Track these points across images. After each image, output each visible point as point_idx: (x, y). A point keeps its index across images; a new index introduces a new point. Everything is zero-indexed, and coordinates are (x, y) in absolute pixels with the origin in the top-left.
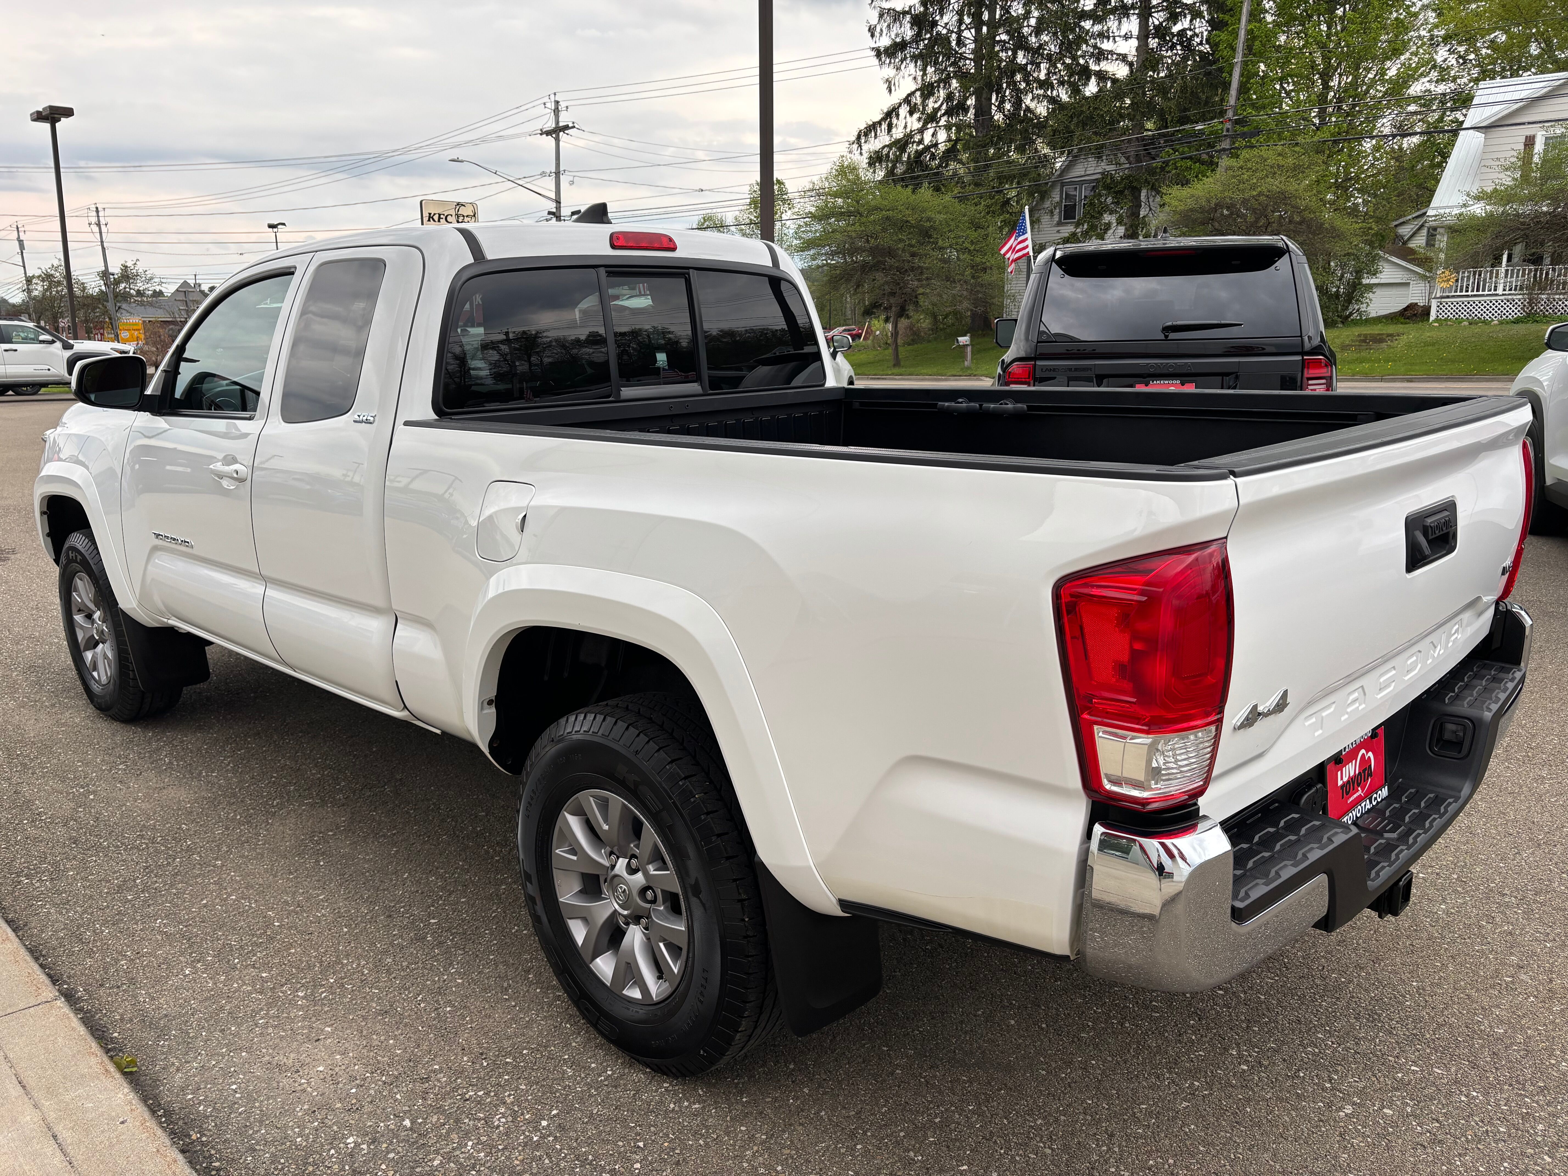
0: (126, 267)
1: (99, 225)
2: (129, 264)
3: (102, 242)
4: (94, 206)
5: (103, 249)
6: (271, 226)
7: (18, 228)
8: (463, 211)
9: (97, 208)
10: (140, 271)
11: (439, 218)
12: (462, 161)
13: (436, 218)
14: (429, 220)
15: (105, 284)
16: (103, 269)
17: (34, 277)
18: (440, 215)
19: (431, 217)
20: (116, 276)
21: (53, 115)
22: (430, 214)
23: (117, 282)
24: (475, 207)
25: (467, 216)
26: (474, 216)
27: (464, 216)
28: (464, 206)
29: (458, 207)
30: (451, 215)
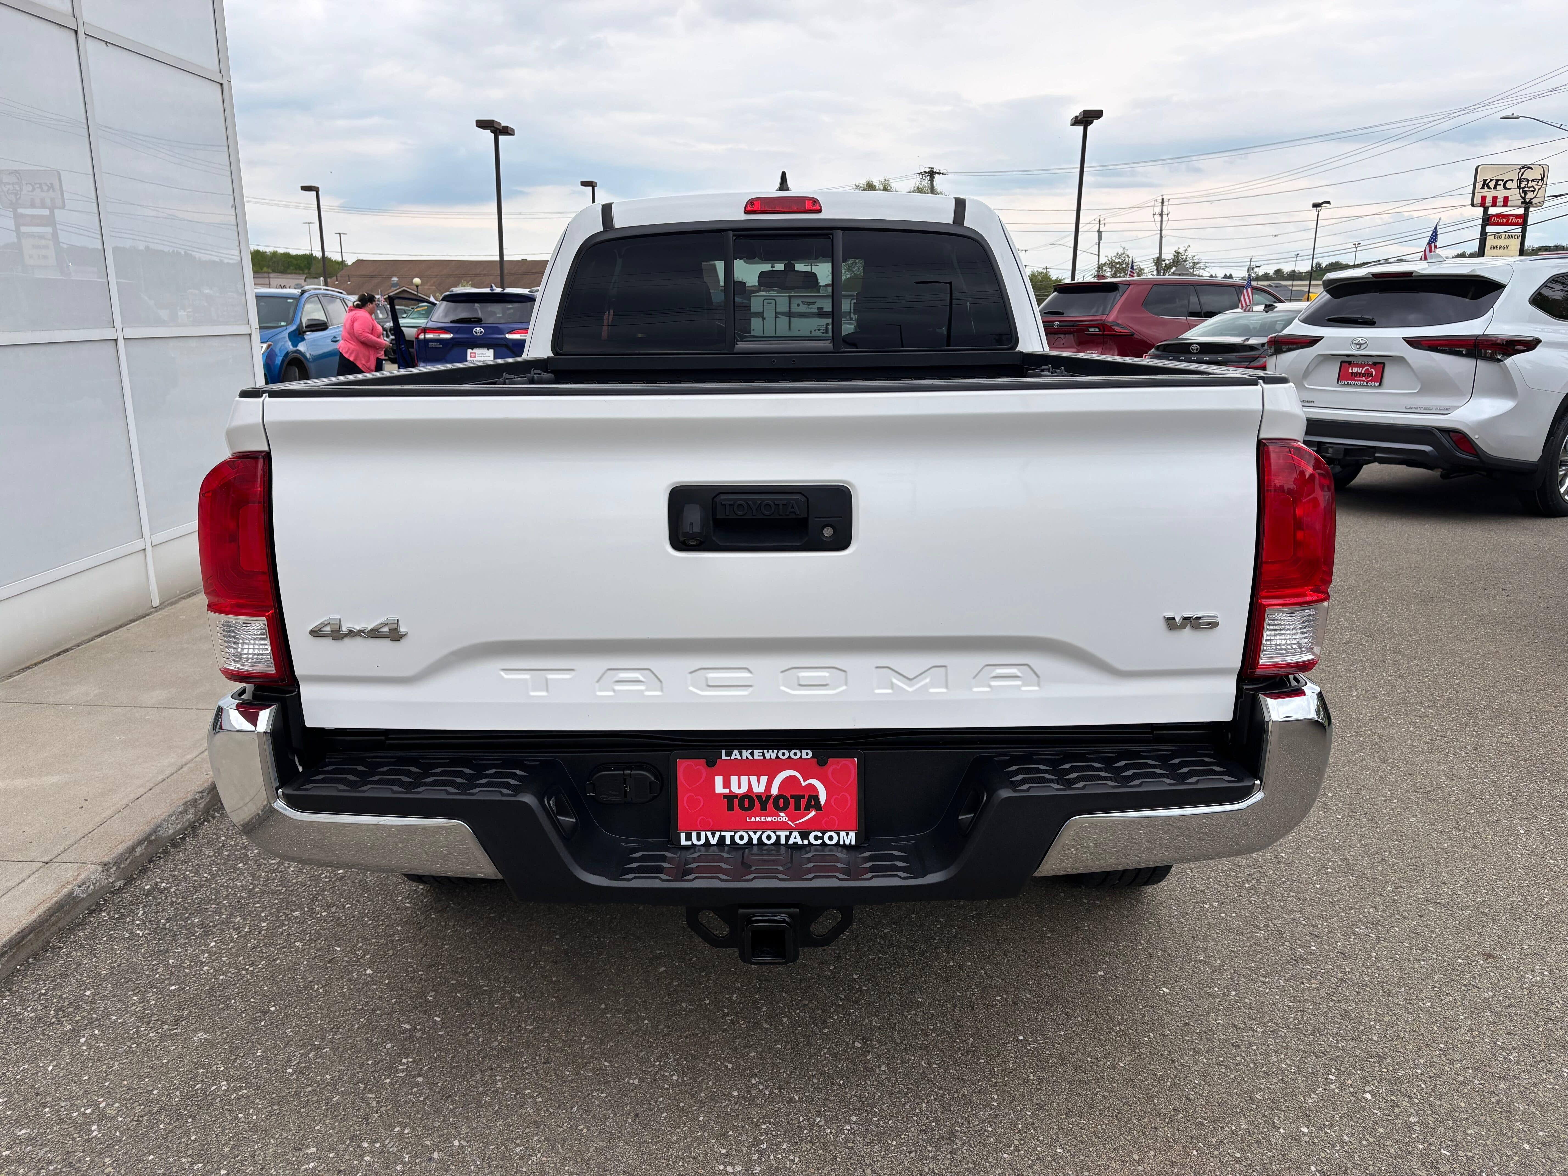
0: (1178, 253)
1: (1161, 215)
2: (1181, 251)
3: (1161, 230)
4: (1161, 198)
5: (1161, 237)
6: (1316, 205)
7: (1100, 221)
8: (1529, 175)
9: (1163, 199)
10: (1190, 256)
11: (1496, 185)
12: (1517, 118)
13: (1492, 185)
14: (1483, 188)
15: (1157, 269)
16: (1158, 255)
17: (1104, 264)
18: (1497, 181)
19: (1485, 184)
20: (1168, 262)
21: (1087, 119)
22: (1485, 181)
23: (1168, 267)
24: (1545, 168)
25: (1533, 180)
26: (1542, 179)
27: (1528, 181)
28: (1531, 168)
29: (1522, 171)
30: (1512, 181)
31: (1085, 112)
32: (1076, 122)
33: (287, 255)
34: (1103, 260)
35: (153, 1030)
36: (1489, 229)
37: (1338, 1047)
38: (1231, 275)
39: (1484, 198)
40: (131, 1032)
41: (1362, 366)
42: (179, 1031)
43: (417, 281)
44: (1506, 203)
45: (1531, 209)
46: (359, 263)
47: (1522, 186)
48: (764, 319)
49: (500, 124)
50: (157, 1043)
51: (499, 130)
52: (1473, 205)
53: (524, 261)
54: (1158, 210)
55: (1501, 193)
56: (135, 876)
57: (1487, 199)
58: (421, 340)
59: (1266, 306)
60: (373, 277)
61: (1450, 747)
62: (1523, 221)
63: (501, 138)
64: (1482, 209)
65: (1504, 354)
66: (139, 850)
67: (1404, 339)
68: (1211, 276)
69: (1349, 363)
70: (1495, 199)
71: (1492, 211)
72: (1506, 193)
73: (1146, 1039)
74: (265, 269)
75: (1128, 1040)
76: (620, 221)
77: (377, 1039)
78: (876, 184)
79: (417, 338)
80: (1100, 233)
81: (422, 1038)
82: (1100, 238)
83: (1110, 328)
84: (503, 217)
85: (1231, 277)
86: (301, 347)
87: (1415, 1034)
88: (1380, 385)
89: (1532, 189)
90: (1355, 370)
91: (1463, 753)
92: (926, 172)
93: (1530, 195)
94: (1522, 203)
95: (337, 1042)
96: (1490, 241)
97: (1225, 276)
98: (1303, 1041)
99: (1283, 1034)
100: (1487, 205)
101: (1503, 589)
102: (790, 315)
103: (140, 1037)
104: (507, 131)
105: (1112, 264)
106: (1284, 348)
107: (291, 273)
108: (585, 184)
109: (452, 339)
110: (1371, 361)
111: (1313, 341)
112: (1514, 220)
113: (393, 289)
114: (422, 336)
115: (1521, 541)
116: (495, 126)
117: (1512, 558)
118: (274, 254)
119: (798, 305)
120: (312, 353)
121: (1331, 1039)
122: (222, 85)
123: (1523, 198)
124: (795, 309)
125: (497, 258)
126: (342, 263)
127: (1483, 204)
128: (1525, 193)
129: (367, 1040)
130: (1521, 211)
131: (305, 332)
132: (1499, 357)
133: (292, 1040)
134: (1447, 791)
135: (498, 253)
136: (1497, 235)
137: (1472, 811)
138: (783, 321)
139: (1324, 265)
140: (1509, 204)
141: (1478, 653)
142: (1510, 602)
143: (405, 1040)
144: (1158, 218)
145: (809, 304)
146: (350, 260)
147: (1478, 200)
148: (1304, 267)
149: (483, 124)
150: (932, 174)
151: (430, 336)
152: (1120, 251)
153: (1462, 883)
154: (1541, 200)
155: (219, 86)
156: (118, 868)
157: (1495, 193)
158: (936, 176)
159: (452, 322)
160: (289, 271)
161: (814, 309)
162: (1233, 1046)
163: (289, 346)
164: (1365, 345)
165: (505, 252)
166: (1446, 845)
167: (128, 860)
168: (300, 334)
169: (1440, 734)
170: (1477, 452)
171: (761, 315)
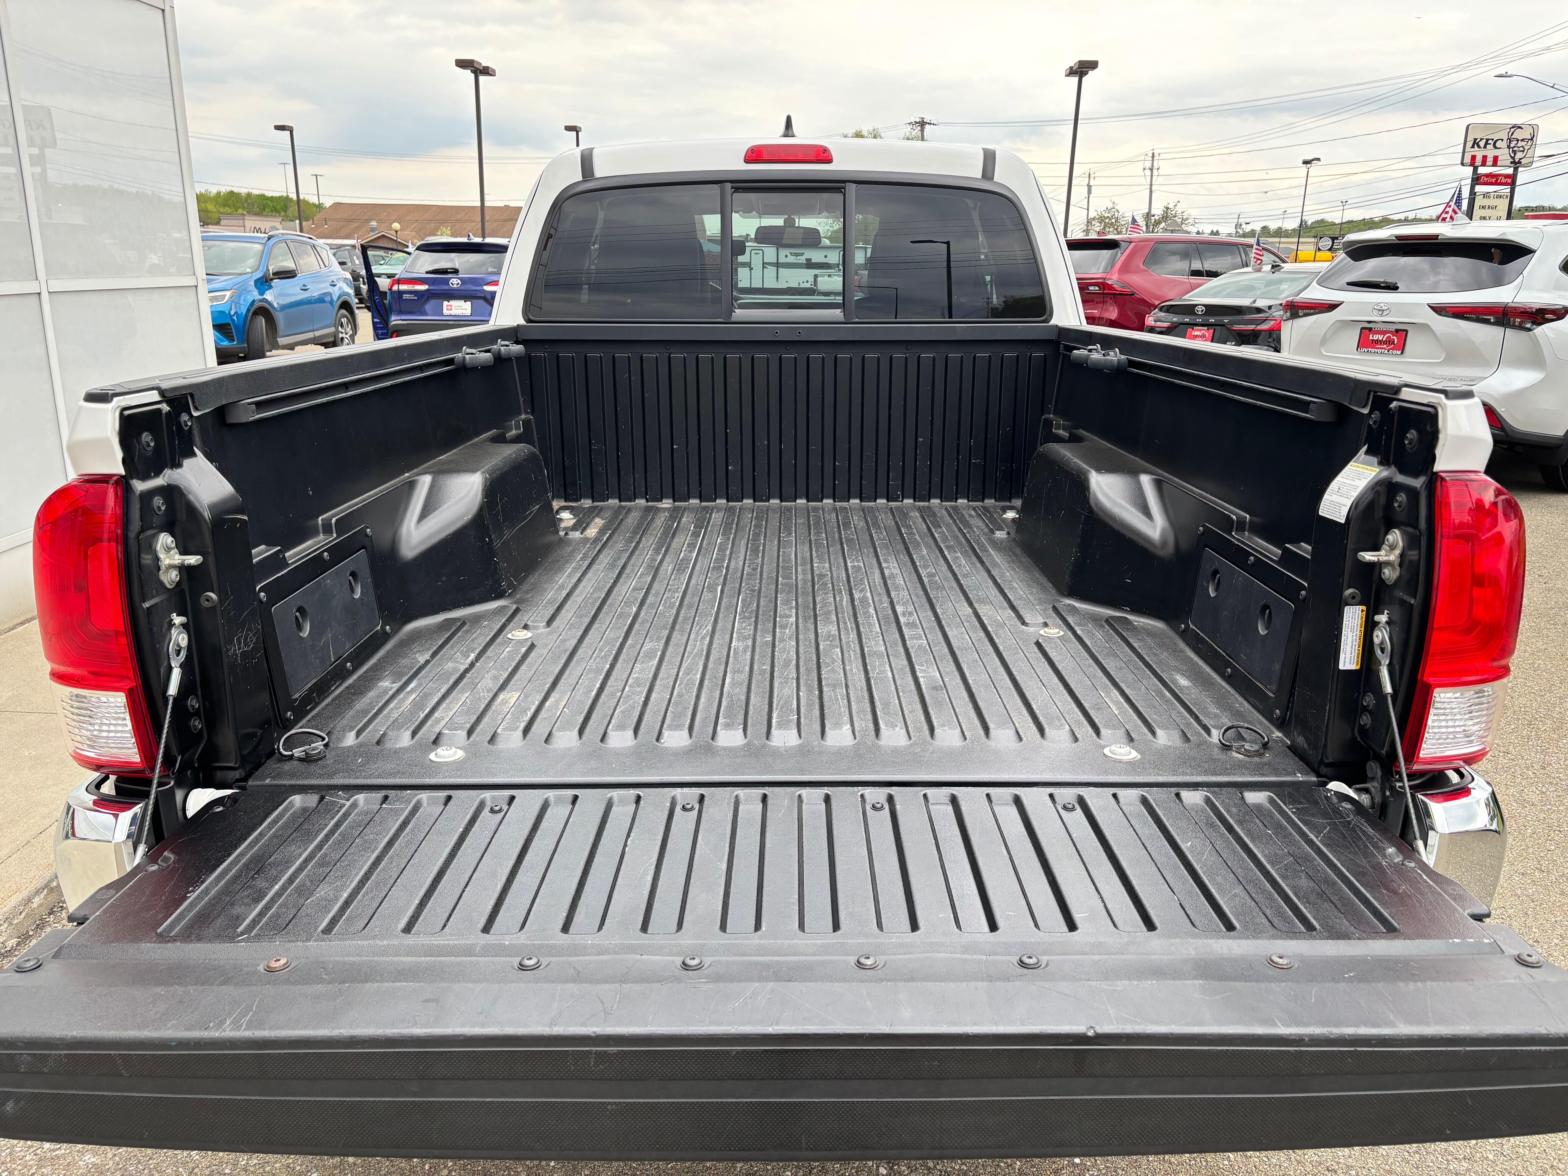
0: (1168, 208)
1: (1151, 169)
2: (1170, 206)
3: (1151, 185)
4: (1151, 152)
5: (1151, 192)
6: (1306, 162)
7: (1090, 175)
8: (1518, 134)
9: (1153, 154)
10: (1179, 211)
11: (1486, 144)
12: (1511, 76)
13: (1482, 144)
14: (1473, 147)
15: (1146, 225)
16: (1147, 211)
17: (1094, 219)
18: (1487, 140)
19: (1476, 143)
20: (1157, 218)
21: (1082, 69)
22: (1475, 140)
23: (1158, 223)
24: (1534, 128)
25: (1522, 140)
26: (1532, 139)
27: (1518, 140)
28: (1522, 128)
29: (1512, 130)
30: (1502, 140)
31: (1080, 62)
32: (1071, 72)
33: (262, 197)
34: (1092, 214)
35: (31, 1151)
36: (1479, 188)
37: (1449, 1170)
38: (1217, 231)
39: (1474, 158)
40: (4, 1154)
41: (1383, 333)
42: (63, 1151)
43: (396, 226)
44: (1495, 164)
45: (1520, 169)
46: (337, 205)
47: (1512, 145)
48: (751, 269)
49: (480, 64)
50: (33, 1171)
51: (479, 71)
52: (1462, 164)
53: (507, 207)
54: (1148, 164)
55: (1490, 153)
56: (31, 933)
57: (1477, 159)
58: (395, 292)
59: (1273, 267)
60: (351, 221)
61: (1516, 765)
62: (1511, 181)
63: (482, 78)
64: (1472, 168)
65: (1534, 323)
66: (37, 901)
67: (1428, 305)
68: (1198, 233)
69: (1370, 329)
70: (1485, 158)
71: (1482, 170)
72: (1496, 152)
73: (1226, 1162)
74: (240, 211)
75: (1204, 1163)
76: (601, 170)
77: (301, 1165)
78: (865, 133)
79: (390, 289)
80: (1089, 186)
81: (355, 1164)
82: (1089, 192)
83: (1110, 287)
84: (484, 161)
85: (1217, 233)
86: (269, 296)
87: (1537, 1150)
88: (1402, 353)
89: (1521, 149)
90: (1376, 337)
91: (1531, 773)
92: (916, 123)
93: (1519, 155)
94: (1511, 163)
95: (252, 1169)
96: (1479, 201)
97: (1212, 233)
98: (1408, 1162)
99: (1384, 1153)
100: (1477, 164)
101: (1540, 576)
102: (778, 265)
103: (13, 1161)
104: (487, 71)
105: (1101, 219)
106: (1301, 313)
107: (267, 216)
108: (569, 128)
109: (427, 290)
110: (1393, 328)
111: (1332, 307)
112: (1504, 180)
113: (371, 234)
114: (395, 288)
115: (1548, 521)
116: (475, 65)
117: (1542, 539)
118: (249, 195)
119: (786, 256)
120: (280, 302)
121: (1440, 1159)
122: (163, 11)
123: (1513, 158)
124: (782, 260)
125: (478, 204)
126: (320, 206)
127: (1473, 163)
128: (1515, 152)
129: (289, 1167)
130: (1510, 171)
131: (272, 280)
132: (1528, 326)
133: (198, 1167)
134: (1521, 821)
135: (479, 199)
136: (1486, 195)
137: (1553, 847)
138: (771, 271)
139: (1309, 223)
140: (1499, 163)
141: (1525, 651)
142: (1549, 591)
143: (335, 1167)
144: (1148, 172)
145: (797, 255)
146: (328, 202)
147: (1468, 159)
148: (1292, 224)
149: (462, 64)
150: (922, 124)
151: (403, 287)
152: (1110, 206)
153: (1556, 941)
154: (1531, 160)
155: (161, 12)
156: (11, 924)
157: (1485, 153)
158: (927, 126)
159: (427, 273)
160: (265, 213)
161: (802, 260)
162: (1329, 1170)
163: (255, 295)
164: (1388, 312)
165: (486, 197)
166: (1531, 891)
167: (23, 914)
168: (266, 281)
169: (1502, 749)
170: (1502, 426)
171: (748, 265)
